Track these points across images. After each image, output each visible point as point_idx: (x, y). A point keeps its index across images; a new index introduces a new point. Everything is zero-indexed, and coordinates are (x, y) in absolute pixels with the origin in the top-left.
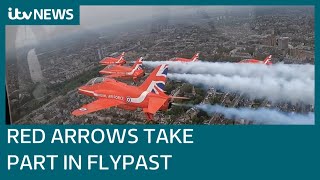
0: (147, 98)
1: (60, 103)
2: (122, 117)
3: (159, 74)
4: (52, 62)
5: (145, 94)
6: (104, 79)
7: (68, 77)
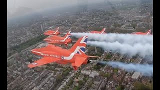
0: (74, 57)
1: (16, 57)
2: (53, 65)
3: (82, 42)
4: (13, 32)
5: (73, 54)
6: (47, 44)
7: (22, 42)
